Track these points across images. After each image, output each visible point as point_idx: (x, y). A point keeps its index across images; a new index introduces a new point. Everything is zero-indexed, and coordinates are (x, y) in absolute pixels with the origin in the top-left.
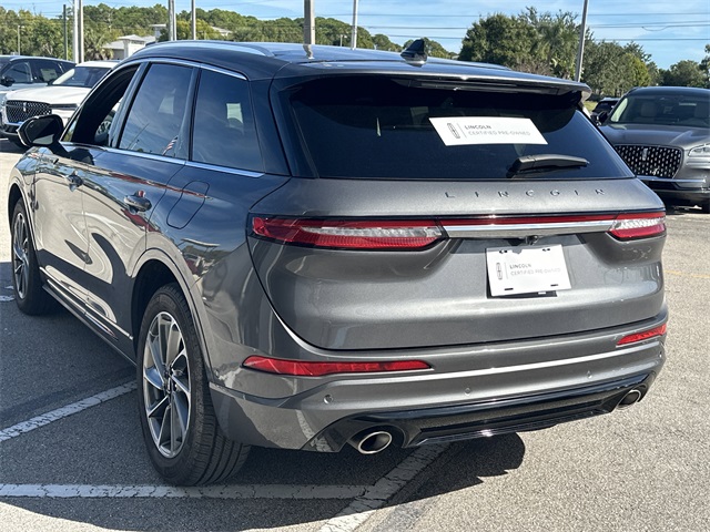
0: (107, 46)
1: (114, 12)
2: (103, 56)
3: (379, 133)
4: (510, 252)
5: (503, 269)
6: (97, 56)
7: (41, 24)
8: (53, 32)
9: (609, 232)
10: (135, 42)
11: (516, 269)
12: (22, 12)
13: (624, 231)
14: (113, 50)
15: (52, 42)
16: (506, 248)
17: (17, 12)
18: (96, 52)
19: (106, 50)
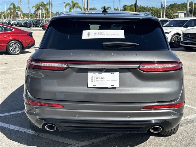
0: (174, 14)
1: (178, 5)
2: (173, 17)
3: (68, 38)
4: (97, 73)
5: (94, 79)
6: (171, 17)
7: (156, 10)
8: (159, 12)
9: (139, 69)
10: (181, 13)
11: (98, 79)
12: (152, 7)
13: (146, 69)
14: (176, 15)
15: (158, 15)
16: (96, 72)
17: (151, 7)
18: (171, 16)
19: (174, 16)
